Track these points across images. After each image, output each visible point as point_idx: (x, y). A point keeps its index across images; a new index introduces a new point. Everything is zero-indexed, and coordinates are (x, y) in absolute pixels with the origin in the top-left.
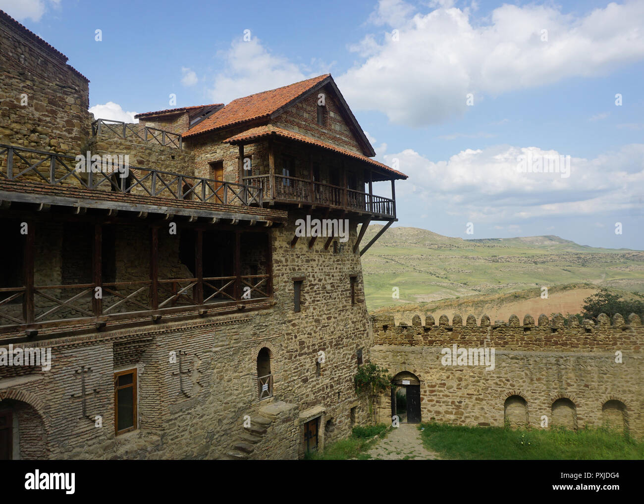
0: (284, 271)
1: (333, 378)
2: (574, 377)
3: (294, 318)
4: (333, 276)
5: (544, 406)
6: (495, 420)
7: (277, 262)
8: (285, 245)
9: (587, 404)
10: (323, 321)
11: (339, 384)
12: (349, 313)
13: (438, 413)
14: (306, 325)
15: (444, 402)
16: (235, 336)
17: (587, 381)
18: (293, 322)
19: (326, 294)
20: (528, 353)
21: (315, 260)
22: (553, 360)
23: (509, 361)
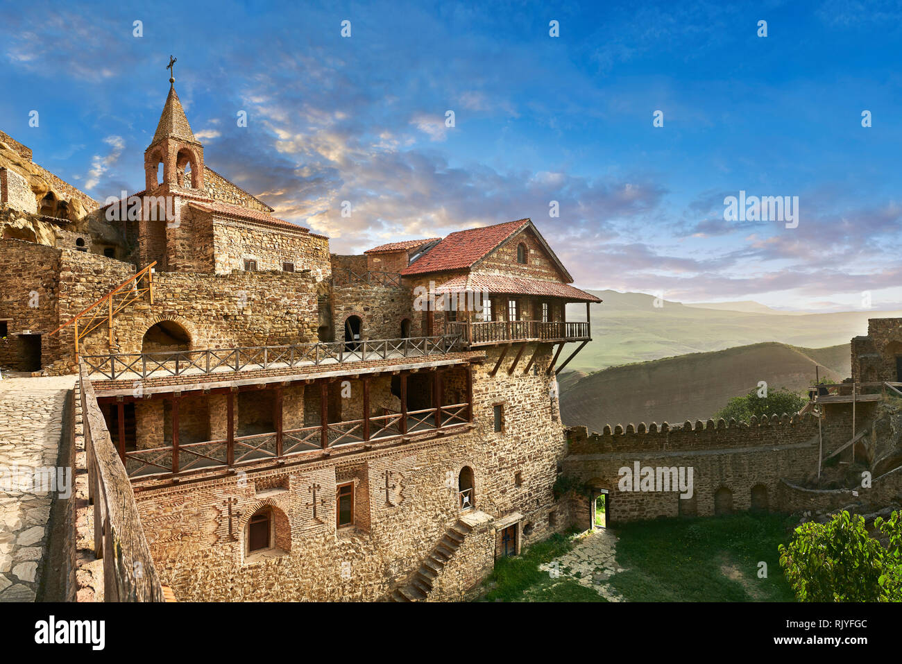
0: (483, 399)
1: (532, 487)
2: (731, 470)
3: (495, 438)
4: (533, 396)
5: (709, 496)
6: (671, 512)
7: (477, 391)
8: (485, 375)
9: (740, 491)
10: (522, 438)
11: (537, 492)
12: (548, 428)
13: (624, 511)
14: (505, 443)
15: (629, 502)
17: (741, 472)
18: (493, 442)
19: (526, 414)
20: (698, 453)
21: (515, 385)
22: (716, 458)
23: (683, 461)
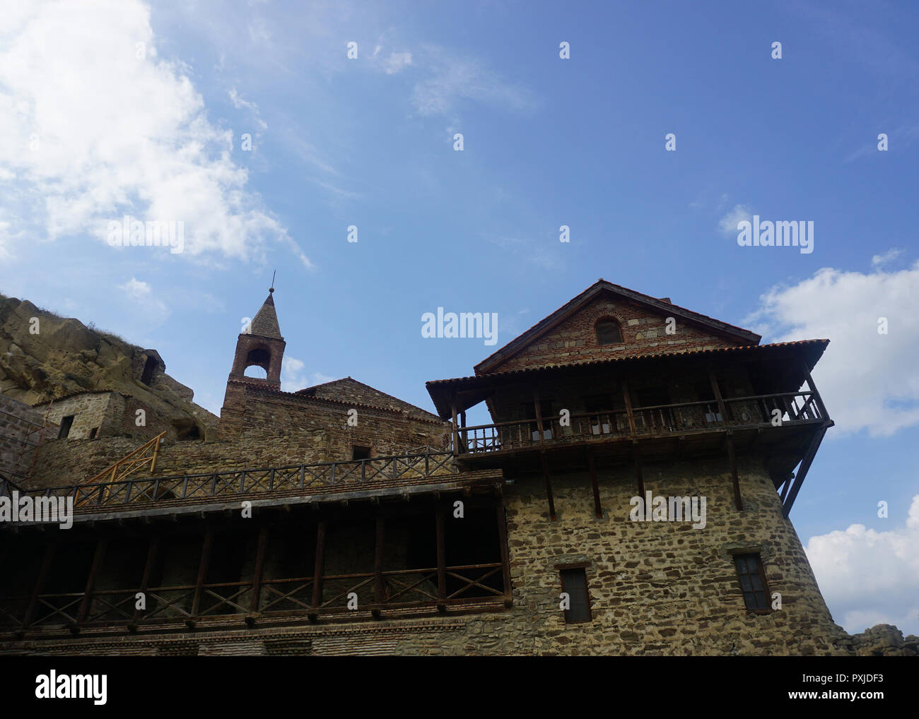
0: (534, 556)
3: (563, 629)
4: (671, 556)
7: (517, 543)
8: (536, 518)
14: (595, 642)
16: (433, 649)
18: (562, 635)
19: (652, 589)
21: (614, 534)
